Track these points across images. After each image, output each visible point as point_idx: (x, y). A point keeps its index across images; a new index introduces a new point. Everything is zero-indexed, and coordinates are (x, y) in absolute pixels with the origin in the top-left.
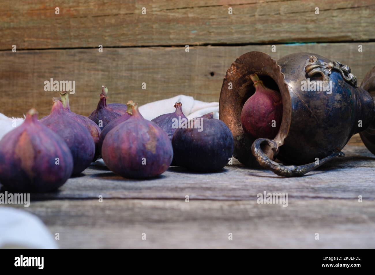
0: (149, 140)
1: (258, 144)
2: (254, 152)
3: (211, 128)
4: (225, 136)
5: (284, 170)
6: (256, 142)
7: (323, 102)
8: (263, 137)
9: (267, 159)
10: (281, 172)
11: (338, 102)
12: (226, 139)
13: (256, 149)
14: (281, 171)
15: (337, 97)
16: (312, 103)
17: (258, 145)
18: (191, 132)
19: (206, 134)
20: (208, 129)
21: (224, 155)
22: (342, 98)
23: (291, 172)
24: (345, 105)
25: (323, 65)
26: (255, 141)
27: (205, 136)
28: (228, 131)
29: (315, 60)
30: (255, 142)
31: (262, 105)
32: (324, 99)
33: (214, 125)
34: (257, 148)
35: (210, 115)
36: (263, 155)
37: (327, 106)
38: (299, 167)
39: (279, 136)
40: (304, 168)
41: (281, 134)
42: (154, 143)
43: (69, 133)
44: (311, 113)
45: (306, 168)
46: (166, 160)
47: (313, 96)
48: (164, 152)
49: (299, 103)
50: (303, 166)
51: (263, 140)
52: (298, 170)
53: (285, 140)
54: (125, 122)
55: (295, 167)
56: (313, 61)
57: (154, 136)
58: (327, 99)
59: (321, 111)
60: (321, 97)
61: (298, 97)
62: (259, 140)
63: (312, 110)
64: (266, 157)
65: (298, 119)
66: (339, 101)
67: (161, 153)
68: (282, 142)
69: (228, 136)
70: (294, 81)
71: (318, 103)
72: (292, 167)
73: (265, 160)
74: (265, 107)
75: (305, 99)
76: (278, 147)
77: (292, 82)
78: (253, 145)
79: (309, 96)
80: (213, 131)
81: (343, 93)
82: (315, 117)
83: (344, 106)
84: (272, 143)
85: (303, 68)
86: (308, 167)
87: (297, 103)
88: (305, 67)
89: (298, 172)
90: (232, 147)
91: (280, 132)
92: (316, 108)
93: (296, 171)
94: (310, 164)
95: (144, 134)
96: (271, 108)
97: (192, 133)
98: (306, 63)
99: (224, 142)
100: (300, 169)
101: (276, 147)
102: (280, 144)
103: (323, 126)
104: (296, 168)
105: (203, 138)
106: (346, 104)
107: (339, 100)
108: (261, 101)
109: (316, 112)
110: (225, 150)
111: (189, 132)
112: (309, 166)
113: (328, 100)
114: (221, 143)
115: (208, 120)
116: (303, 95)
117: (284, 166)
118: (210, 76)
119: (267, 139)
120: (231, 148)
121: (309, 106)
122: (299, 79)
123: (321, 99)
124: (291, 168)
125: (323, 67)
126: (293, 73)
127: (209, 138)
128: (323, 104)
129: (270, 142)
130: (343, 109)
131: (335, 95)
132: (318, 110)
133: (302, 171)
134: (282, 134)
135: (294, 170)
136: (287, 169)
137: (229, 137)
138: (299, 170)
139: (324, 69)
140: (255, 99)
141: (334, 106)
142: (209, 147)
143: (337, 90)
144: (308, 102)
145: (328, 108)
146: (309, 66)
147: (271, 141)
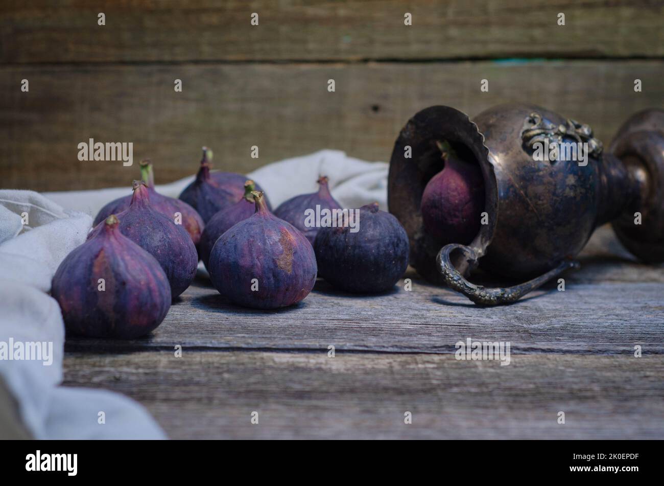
0: (282, 253)
1: (446, 253)
2: (440, 267)
3: (375, 228)
4: (396, 241)
5: (484, 297)
6: (444, 252)
7: (548, 188)
8: (455, 242)
9: (460, 279)
10: (480, 299)
11: (571, 189)
12: (398, 245)
13: (443, 263)
14: (480, 297)
15: (570, 180)
16: (531, 189)
17: (446, 257)
18: (344, 234)
19: (368, 239)
20: (371, 230)
21: (395, 269)
22: (577, 181)
23: (495, 298)
24: (581, 193)
25: (549, 130)
26: (443, 248)
27: (365, 242)
28: (401, 232)
29: (538, 121)
30: (441, 251)
31: (453, 191)
32: (549, 183)
33: (380, 224)
34: (445, 261)
35: (374, 207)
36: (454, 273)
37: (554, 194)
38: (508, 290)
39: (479, 240)
40: (516, 292)
41: (482, 238)
42: (290, 258)
43: (160, 241)
44: (528, 205)
45: (518, 292)
46: (307, 283)
47: (532, 178)
48: (304, 271)
49: (511, 189)
50: (514, 288)
51: (453, 246)
52: (506, 296)
53: (488, 247)
54: (244, 222)
55: (503, 290)
56: (534, 123)
57: (289, 246)
58: (554, 183)
59: (545, 201)
60: (545, 180)
61: (510, 180)
62: (447, 248)
63: (531, 200)
64: (459, 276)
65: (508, 212)
66: (573, 187)
67: (301, 272)
68: (483, 251)
69: (400, 241)
70: (504, 154)
71: (540, 189)
72: (497, 291)
73: (456, 281)
74: (459, 195)
75: (520, 182)
76: (476, 258)
77: (501, 155)
78: (439, 256)
79: (527, 178)
80: (378, 234)
81: (580, 173)
82: (535, 211)
83: (581, 195)
84: (467, 252)
85: (519, 132)
86: (522, 289)
87: (508, 189)
88: (522, 131)
89: (506, 298)
90: (407, 257)
91: (481, 235)
92: (537, 197)
93: (504, 297)
94: (525, 284)
95: (275, 243)
96: (468, 197)
97: (346, 235)
98: (523, 125)
99: (395, 249)
100: (509, 293)
101: (474, 259)
102: (479, 254)
103: (546, 224)
104: (503, 293)
105: (363, 245)
106: (583, 191)
107: (573, 185)
108: (453, 185)
109: (536, 204)
110: (395, 262)
111: (341, 235)
112: (524, 287)
113: (555, 185)
114: (389, 253)
115: (370, 214)
116: (517, 176)
117: (485, 289)
118: (371, 113)
119: (461, 246)
120: (405, 258)
121: (526, 193)
122: (512, 151)
123: (544, 184)
124: (495, 292)
125: (550, 132)
126: (503, 140)
127: (372, 245)
128: (547, 191)
129: (465, 251)
130: (578, 199)
131: (566, 177)
132: (540, 200)
133: (513, 296)
134: (484, 239)
135: (500, 295)
136: (490, 294)
137: (402, 242)
138: (508, 295)
139: (551, 136)
140: (443, 180)
141: (565, 195)
142: (372, 258)
143: (570, 169)
144: (525, 187)
145: (555, 198)
146: (528, 131)
147: (466, 248)
